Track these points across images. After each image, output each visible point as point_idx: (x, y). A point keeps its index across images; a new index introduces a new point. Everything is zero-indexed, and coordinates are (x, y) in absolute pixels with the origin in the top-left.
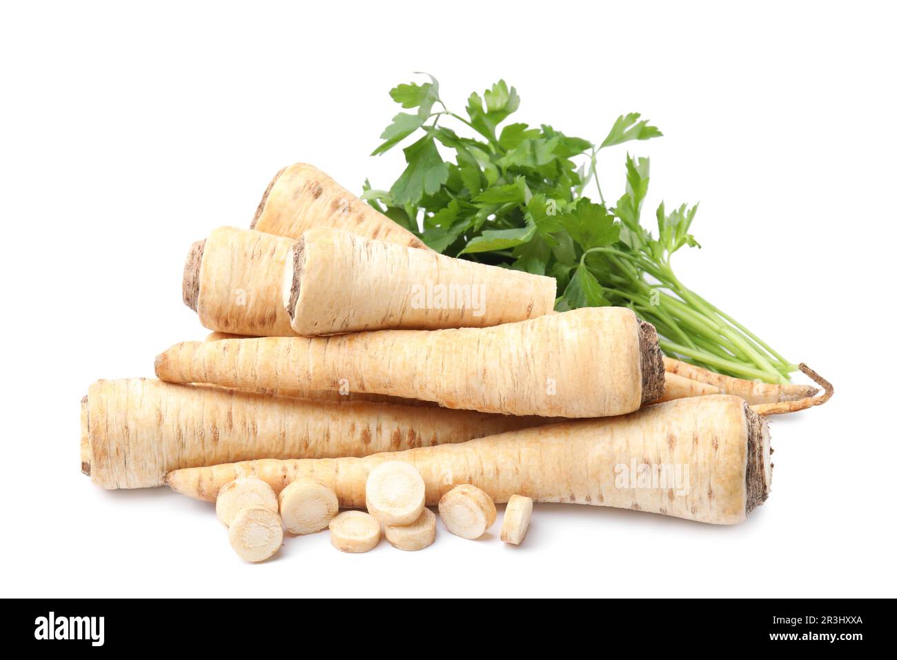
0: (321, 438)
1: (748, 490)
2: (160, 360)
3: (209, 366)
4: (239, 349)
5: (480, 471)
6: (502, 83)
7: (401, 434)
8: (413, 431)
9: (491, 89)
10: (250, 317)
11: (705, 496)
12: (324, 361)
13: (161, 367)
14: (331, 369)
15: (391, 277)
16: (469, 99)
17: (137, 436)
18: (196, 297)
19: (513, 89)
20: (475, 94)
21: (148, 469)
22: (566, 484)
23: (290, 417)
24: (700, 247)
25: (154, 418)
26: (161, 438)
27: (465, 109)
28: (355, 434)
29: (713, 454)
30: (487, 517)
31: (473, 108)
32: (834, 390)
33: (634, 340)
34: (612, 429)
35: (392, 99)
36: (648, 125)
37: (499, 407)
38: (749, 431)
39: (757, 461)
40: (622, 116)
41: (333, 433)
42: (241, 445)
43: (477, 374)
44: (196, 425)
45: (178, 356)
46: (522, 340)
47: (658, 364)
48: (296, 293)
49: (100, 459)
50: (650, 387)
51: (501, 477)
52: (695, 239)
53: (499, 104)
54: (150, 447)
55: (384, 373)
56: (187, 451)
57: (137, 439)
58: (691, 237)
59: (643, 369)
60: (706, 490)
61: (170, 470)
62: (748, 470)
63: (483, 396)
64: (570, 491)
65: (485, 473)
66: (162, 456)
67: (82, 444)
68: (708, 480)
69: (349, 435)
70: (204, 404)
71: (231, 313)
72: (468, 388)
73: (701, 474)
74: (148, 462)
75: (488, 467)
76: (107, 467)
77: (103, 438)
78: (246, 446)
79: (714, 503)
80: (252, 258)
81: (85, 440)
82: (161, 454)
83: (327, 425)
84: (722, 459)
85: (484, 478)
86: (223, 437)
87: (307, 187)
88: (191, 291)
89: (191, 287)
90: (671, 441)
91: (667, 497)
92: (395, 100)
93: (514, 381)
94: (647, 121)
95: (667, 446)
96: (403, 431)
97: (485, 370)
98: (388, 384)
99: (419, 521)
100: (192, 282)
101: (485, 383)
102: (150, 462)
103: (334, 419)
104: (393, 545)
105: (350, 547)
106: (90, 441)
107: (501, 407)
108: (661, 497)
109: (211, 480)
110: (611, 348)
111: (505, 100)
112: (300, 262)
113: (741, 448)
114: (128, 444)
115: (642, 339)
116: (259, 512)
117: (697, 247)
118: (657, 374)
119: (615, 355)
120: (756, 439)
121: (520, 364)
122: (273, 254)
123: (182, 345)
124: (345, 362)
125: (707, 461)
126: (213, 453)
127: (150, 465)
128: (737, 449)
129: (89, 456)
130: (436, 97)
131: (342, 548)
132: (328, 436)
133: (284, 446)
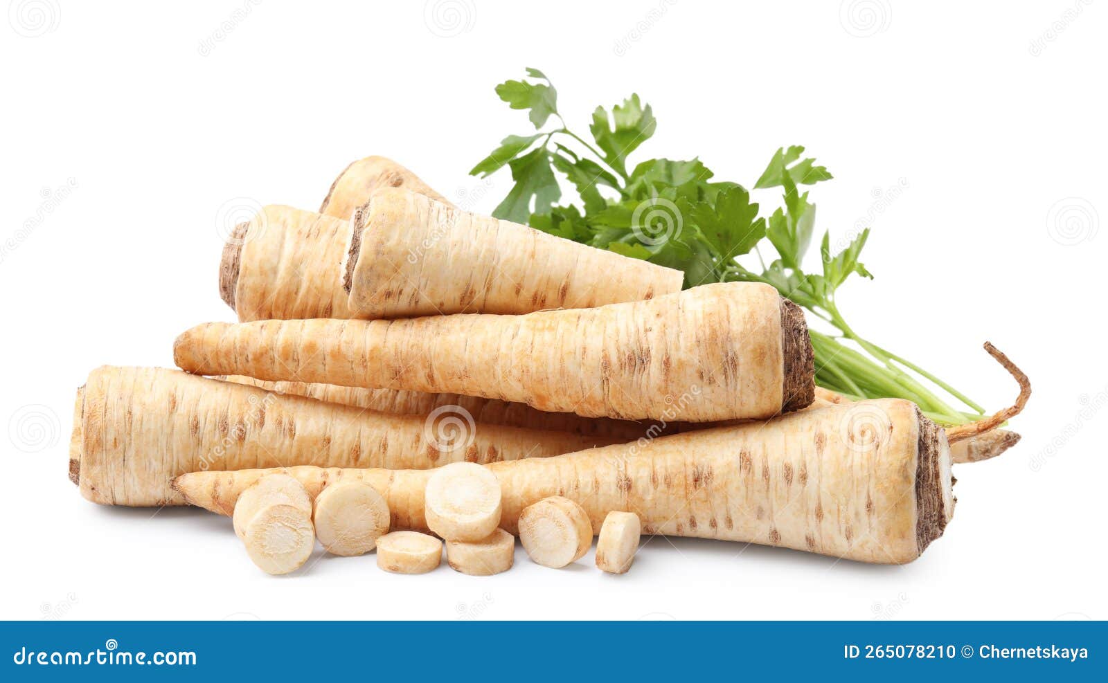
0: (375, 449)
1: (919, 505)
2: (181, 340)
3: (240, 347)
4: (280, 328)
5: (575, 483)
6: (635, 98)
7: (479, 450)
8: (493, 448)
9: (622, 105)
10: (300, 308)
11: (863, 510)
12: (385, 342)
13: (183, 348)
14: (393, 352)
15: (475, 244)
16: (593, 115)
17: (141, 424)
18: (235, 283)
19: (648, 108)
20: (600, 108)
21: (152, 469)
22: (685, 501)
23: (338, 420)
24: (872, 278)
25: (165, 404)
26: (173, 429)
27: (589, 129)
28: (420, 447)
29: (873, 453)
30: (579, 533)
31: (599, 127)
32: (1032, 387)
33: (775, 312)
34: (744, 432)
35: (498, 97)
36: (814, 165)
37: (601, 399)
38: (921, 430)
39: (931, 467)
40: (781, 149)
41: (390, 442)
42: (273, 449)
43: (575, 353)
44: (218, 417)
45: (204, 334)
46: (633, 314)
47: (805, 347)
48: (354, 256)
49: (93, 451)
50: (794, 377)
51: (601, 492)
52: (866, 268)
53: (630, 121)
54: (158, 440)
55: (458, 358)
56: (203, 449)
57: (141, 428)
58: (861, 266)
59: (786, 351)
60: (864, 501)
61: (180, 474)
62: (918, 476)
63: (581, 382)
64: (690, 512)
65: (581, 485)
66: (172, 452)
67: (73, 438)
68: (866, 487)
69: (412, 447)
70: (231, 394)
71: (276, 302)
72: (563, 372)
73: (857, 479)
74: (153, 461)
75: (585, 479)
76: (101, 463)
77: (99, 424)
78: (280, 451)
79: (875, 521)
80: (308, 236)
81: (77, 432)
82: (170, 450)
83: (385, 434)
84: (884, 459)
85: (579, 493)
86: (251, 436)
87: (385, 176)
88: (230, 276)
89: (230, 271)
90: (820, 441)
91: (814, 516)
92: (502, 98)
93: (620, 360)
94: (814, 160)
95: (815, 447)
96: (481, 447)
97: (585, 348)
98: (463, 373)
99: (492, 538)
100: (231, 265)
101: (583, 364)
102: (156, 460)
103: (394, 427)
104: (457, 568)
105: (400, 565)
106: (82, 431)
107: (604, 399)
108: (807, 516)
109: (230, 483)
110: (744, 318)
111: (638, 117)
112: (362, 218)
113: (909, 447)
114: (130, 434)
115: (786, 314)
116: (286, 509)
117: (868, 278)
118: (804, 360)
119: (749, 327)
120: (929, 442)
121: (629, 340)
122: (334, 235)
123: (209, 324)
124: (411, 344)
125: (865, 462)
126: (237, 457)
127: (156, 465)
128: (903, 447)
129: (79, 451)
130: (553, 108)
131: (390, 567)
132: (385, 446)
133: (328, 455)
